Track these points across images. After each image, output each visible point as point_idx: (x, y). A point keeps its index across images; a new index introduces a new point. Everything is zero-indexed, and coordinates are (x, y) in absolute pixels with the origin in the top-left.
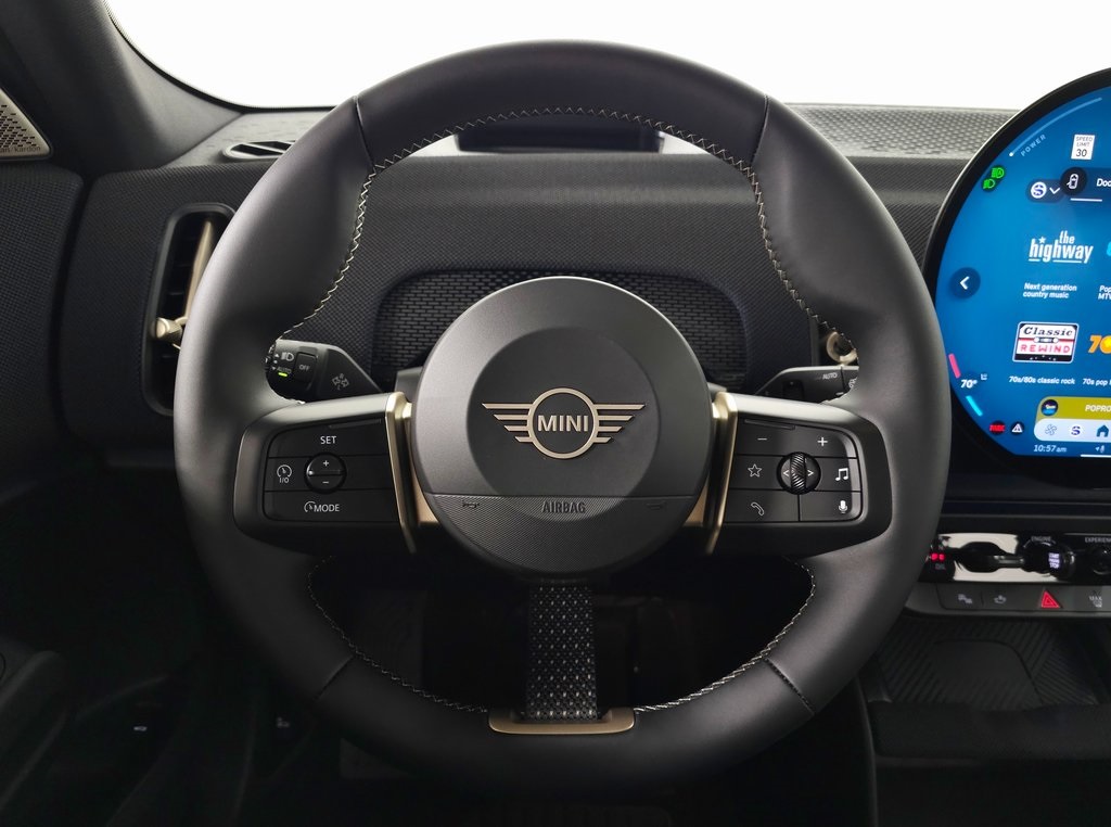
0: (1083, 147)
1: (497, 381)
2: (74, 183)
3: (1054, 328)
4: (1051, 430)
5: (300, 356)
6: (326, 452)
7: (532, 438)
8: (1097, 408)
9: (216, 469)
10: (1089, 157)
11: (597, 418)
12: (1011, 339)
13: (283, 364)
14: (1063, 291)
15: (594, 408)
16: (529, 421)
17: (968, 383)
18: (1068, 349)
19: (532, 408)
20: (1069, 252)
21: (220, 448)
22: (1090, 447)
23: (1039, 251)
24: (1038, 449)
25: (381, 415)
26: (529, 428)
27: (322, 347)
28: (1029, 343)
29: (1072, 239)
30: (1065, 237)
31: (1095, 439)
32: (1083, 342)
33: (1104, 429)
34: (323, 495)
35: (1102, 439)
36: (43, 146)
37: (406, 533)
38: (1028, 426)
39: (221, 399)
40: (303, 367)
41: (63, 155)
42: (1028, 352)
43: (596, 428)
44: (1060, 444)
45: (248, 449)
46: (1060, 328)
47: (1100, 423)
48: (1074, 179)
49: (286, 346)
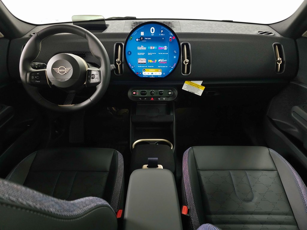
0: (142, 34)
2: (8, 41)
3: (143, 59)
4: (145, 73)
5: (39, 65)
6: (38, 75)
7: (59, 72)
8: (151, 70)
9: (24, 77)
10: (143, 35)
11: (66, 70)
12: (137, 61)
13: (36, 66)
14: (143, 54)
15: (66, 69)
16: (58, 70)
17: (132, 67)
18: (145, 62)
19: (59, 69)
20: (143, 48)
21: (25, 75)
22: (151, 76)
23: (139, 48)
24: (144, 76)
25: (45, 71)
26: (58, 71)
27: (42, 63)
28: (140, 61)
29: (143, 47)
30: (142, 46)
31: (151, 75)
32: (147, 61)
33: (152, 73)
34: (38, 80)
35: (152, 75)
36: (3, 36)
38: (142, 73)
39: (25, 69)
40: (39, 66)
41: (6, 37)
42: (140, 62)
43: (66, 71)
44: (147, 75)
45: (28, 75)
46: (144, 59)
47: (152, 72)
48: (142, 38)
49: (37, 63)
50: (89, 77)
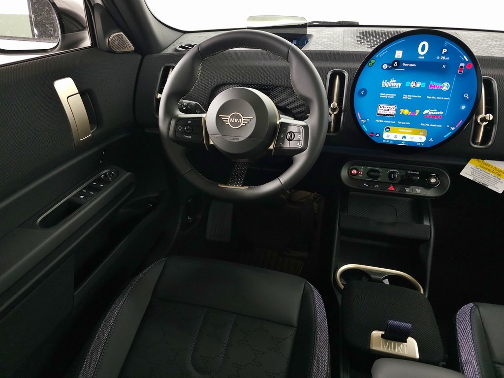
0: (399, 54)
1: (223, 110)
2: (140, 57)
3: (389, 107)
4: (388, 136)
5: (188, 104)
6: (189, 125)
7: (229, 123)
8: (402, 130)
9: (166, 126)
10: (400, 57)
11: (243, 120)
12: (377, 109)
13: (184, 106)
14: (392, 96)
15: (242, 117)
16: (228, 119)
17: (363, 121)
18: (393, 113)
19: (229, 116)
20: (394, 85)
21: (167, 122)
22: (400, 142)
23: (385, 84)
24: (384, 141)
25: (201, 118)
26: (228, 121)
27: (194, 102)
28: (381, 111)
29: (395, 81)
30: (393, 80)
31: (402, 140)
32: (398, 111)
33: (404, 137)
34: (188, 134)
35: (404, 140)
36: (133, 48)
37: (206, 145)
38: (381, 135)
39: (169, 112)
40: (189, 107)
42: (381, 113)
43: (243, 122)
44: (391, 140)
45: (173, 122)
46: (391, 107)
47: (403, 135)
48: (396, 63)
49: (186, 102)
50: (282, 136)
